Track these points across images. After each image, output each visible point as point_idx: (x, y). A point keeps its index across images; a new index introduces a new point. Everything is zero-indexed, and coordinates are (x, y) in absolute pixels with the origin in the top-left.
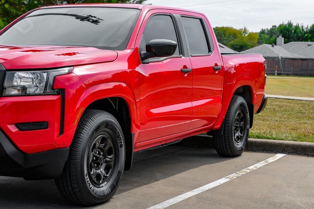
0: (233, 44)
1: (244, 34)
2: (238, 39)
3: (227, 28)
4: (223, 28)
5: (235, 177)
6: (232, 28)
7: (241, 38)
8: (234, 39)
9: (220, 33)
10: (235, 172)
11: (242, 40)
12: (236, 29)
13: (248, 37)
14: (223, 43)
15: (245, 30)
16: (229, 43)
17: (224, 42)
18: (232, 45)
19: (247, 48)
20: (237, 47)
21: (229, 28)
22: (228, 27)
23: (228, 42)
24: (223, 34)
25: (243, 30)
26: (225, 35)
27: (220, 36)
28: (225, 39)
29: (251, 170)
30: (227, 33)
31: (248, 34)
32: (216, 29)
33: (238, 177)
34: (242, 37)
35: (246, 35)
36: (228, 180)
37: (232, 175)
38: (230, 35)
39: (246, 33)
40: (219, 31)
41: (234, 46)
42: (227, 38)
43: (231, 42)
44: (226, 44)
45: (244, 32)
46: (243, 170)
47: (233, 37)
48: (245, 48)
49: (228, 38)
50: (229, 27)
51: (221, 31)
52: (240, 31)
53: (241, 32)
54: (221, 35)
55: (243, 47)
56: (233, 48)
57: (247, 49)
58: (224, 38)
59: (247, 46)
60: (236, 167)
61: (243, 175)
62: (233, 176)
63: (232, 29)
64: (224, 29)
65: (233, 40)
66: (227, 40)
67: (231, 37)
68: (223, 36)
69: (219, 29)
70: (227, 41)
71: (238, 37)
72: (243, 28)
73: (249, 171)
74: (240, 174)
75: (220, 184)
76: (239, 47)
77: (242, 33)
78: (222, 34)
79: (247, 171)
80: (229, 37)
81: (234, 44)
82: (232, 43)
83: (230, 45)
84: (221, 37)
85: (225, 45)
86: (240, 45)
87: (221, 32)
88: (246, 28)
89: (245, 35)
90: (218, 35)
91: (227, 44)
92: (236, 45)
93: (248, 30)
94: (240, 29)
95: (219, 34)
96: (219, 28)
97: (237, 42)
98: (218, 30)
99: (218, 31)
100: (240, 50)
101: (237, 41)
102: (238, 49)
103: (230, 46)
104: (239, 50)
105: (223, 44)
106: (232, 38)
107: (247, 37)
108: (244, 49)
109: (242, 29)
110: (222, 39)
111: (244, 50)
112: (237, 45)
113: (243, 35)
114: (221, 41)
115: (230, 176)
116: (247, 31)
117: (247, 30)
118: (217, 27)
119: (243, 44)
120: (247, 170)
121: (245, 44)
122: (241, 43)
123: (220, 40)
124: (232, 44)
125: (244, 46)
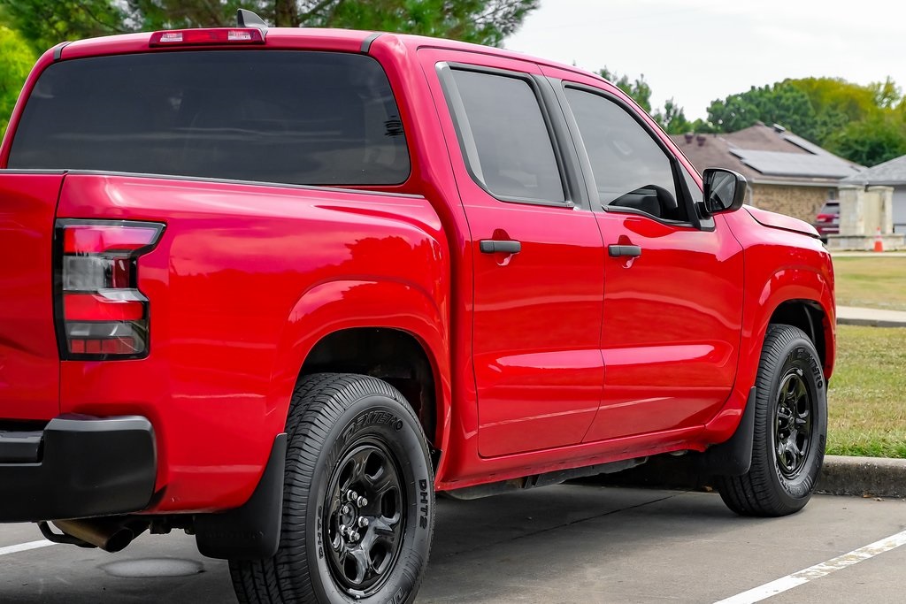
0: (848, 140)
1: (886, 100)
2: (864, 121)
3: (823, 81)
4: (809, 82)
5: (825, 573)
6: (841, 80)
7: (875, 118)
8: (849, 121)
9: (800, 100)
10: (826, 560)
11: (877, 122)
12: (856, 85)
13: (900, 112)
14: (812, 134)
15: (889, 86)
16: (833, 137)
17: (814, 131)
18: (843, 145)
19: (895, 152)
20: (860, 148)
21: (831, 81)
22: (827, 77)
23: (828, 134)
24: (810, 105)
25: (882, 89)
26: (817, 106)
27: (801, 112)
28: (819, 119)
29: (877, 553)
30: (827, 101)
31: (898, 102)
32: (785, 86)
33: (833, 574)
34: (880, 114)
35: (893, 106)
36: (802, 581)
37: (816, 567)
38: (834, 107)
39: (893, 99)
40: (798, 92)
41: (850, 148)
42: (827, 119)
43: (838, 132)
44: (821, 140)
45: (885, 95)
46: (852, 553)
47: (846, 113)
48: (890, 152)
49: (830, 116)
50: (830, 79)
51: (802, 92)
52: (870, 90)
53: (877, 95)
54: (804, 107)
55: (883, 148)
56: (849, 153)
57: (896, 157)
58: (814, 116)
59: (896, 146)
60: (830, 544)
61: (849, 567)
62: (820, 570)
63: (843, 86)
64: (815, 86)
65: (846, 122)
66: (825, 123)
67: (841, 115)
68: (812, 112)
69: (796, 87)
70: (824, 129)
71: (866, 112)
72: (884, 81)
73: (869, 556)
74: (840, 563)
75: (776, 593)
76: (866, 149)
77: (879, 97)
78: (805, 103)
79: (861, 555)
80: (832, 112)
81: (852, 138)
82: (843, 134)
83: (837, 141)
84: (805, 115)
85: (819, 143)
86: (870, 144)
87: (803, 96)
88: (891, 81)
89: (889, 104)
90: (793, 107)
91: (825, 138)
92: (856, 142)
93: (900, 88)
94: (873, 85)
95: (796, 104)
96: (796, 81)
97: (862, 132)
98: (792, 90)
99: (794, 94)
100: (870, 161)
101: (862, 128)
102: (864, 156)
103: (836, 145)
104: (868, 158)
105: (811, 139)
106: (842, 117)
107: (896, 110)
108: (885, 156)
109: (879, 85)
110: (809, 121)
111: (886, 160)
112: (863, 144)
113: (884, 106)
114: (803, 128)
115: (808, 570)
116: (898, 91)
117: (896, 86)
118: (787, 80)
119: (883, 138)
120: (862, 551)
121: (887, 137)
122: (872, 134)
123: (799, 123)
124: (844, 140)
125: (885, 145)
